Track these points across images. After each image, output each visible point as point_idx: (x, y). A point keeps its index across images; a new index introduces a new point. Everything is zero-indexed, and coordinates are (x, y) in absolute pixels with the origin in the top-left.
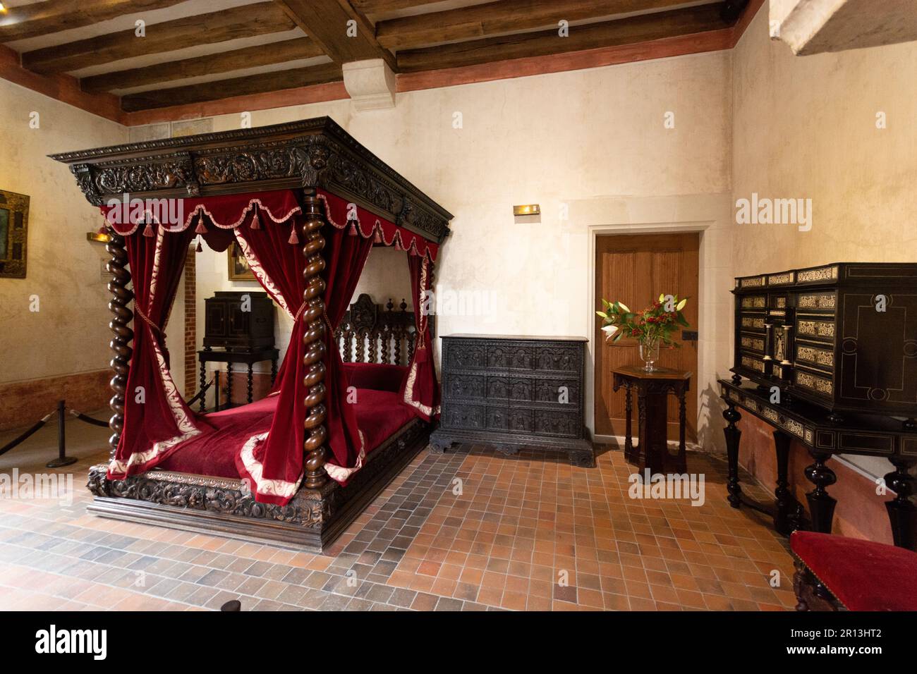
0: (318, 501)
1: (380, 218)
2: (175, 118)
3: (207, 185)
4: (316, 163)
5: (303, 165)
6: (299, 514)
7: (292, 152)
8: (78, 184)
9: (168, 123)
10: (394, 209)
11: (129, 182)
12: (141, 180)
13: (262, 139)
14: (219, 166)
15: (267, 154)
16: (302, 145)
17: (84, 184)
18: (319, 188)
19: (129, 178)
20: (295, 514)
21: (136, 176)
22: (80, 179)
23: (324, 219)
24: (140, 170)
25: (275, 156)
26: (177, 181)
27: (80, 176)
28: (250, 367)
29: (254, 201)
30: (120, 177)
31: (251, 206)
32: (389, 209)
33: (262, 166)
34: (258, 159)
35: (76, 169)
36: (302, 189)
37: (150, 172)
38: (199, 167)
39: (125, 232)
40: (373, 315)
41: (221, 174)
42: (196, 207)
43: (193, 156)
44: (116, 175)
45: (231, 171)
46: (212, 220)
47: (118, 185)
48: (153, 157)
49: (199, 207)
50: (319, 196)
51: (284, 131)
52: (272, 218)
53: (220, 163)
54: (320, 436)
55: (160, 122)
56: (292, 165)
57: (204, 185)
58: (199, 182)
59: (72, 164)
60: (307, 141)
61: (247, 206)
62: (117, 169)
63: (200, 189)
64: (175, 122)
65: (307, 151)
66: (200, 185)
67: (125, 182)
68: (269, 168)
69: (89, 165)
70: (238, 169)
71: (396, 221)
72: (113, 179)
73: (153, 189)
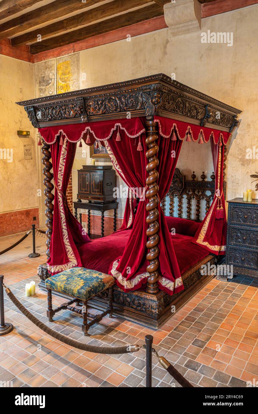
0: (155, 302)
1: (190, 124)
2: (59, 55)
3: (92, 115)
4: (155, 101)
5: (146, 103)
6: (144, 307)
7: (140, 95)
8: (28, 117)
9: (55, 58)
10: (200, 117)
11: (52, 115)
12: (58, 114)
13: (123, 88)
14: (98, 105)
15: (125, 97)
16: (146, 91)
17: (31, 117)
18: (156, 116)
19: (52, 113)
20: (142, 306)
21: (56, 112)
22: (29, 114)
23: (158, 134)
24: (58, 108)
25: (130, 98)
26: (76, 114)
27: (29, 113)
28: (103, 213)
29: (117, 124)
30: (48, 112)
31: (115, 127)
32: (197, 117)
33: (122, 104)
34: (120, 99)
35: (28, 109)
36: (145, 117)
37: (63, 110)
38: (88, 106)
39: (50, 142)
40: (181, 182)
41: (99, 110)
42: (86, 128)
43: (85, 99)
44: (46, 111)
45: (105, 108)
46: (94, 135)
47: (47, 117)
48: (65, 101)
49: (87, 128)
50: (155, 121)
51: (136, 83)
52: (128, 134)
53: (99, 103)
54: (155, 265)
55: (51, 58)
56: (140, 103)
57: (90, 116)
58: (87, 114)
59: (25, 106)
60: (149, 89)
61: (114, 128)
62: (46, 108)
63: (88, 118)
64: (59, 57)
65: (149, 94)
66: (88, 115)
67: (51, 115)
68: (126, 105)
69: (33, 107)
70: (109, 107)
71: (201, 124)
72: (45, 114)
73: (64, 119)
